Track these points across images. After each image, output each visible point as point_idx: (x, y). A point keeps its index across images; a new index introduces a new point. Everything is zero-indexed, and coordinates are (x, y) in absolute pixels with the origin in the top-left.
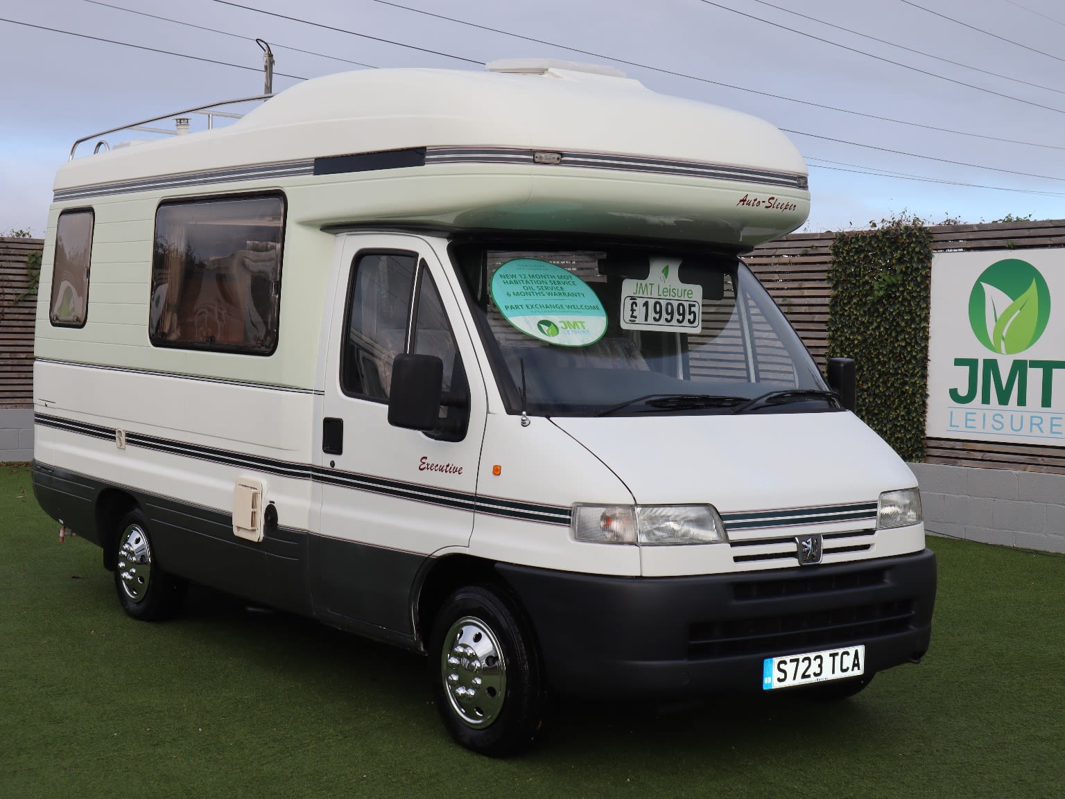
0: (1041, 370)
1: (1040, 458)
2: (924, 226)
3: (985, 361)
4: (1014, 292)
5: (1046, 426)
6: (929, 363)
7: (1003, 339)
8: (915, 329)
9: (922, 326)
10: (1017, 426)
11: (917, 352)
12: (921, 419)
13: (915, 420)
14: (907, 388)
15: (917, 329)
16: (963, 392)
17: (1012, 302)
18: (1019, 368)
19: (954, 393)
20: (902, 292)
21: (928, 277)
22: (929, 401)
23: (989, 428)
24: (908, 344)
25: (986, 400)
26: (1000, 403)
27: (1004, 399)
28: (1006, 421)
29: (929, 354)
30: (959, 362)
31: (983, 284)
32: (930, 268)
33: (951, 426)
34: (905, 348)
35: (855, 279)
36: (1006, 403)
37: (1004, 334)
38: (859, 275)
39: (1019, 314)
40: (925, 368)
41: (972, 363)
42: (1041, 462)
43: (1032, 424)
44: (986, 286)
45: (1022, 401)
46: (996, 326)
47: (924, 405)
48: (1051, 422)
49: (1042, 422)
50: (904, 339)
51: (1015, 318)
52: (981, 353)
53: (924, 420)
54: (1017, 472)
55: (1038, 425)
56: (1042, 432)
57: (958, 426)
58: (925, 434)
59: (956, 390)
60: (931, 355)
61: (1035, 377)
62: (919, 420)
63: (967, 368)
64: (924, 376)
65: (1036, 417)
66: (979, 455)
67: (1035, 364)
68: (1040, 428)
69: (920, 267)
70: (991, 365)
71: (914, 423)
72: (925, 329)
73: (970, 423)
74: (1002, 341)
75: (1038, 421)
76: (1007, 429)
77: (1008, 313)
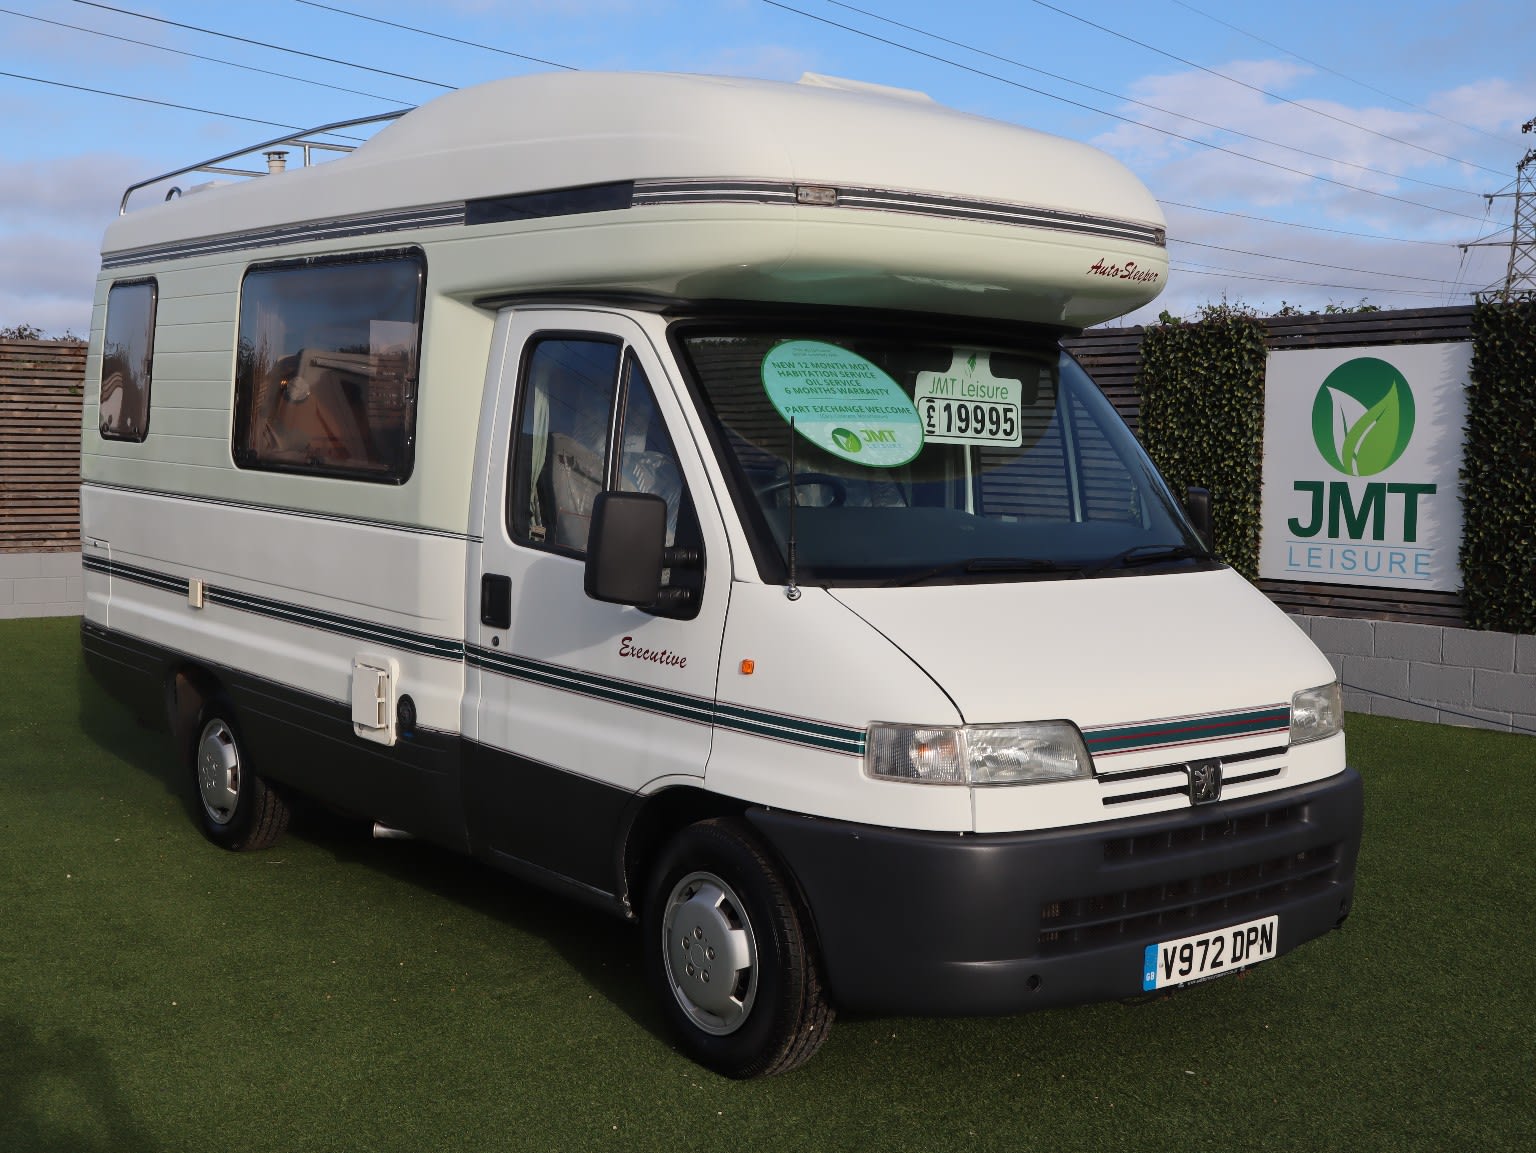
0: (1402, 496)
1: (1402, 605)
2: (1257, 317)
3: (1333, 485)
4: (1368, 398)
5: (1409, 565)
6: (1262, 487)
7: (1355, 456)
8: (1245, 445)
9: (1254, 441)
10: (1372, 565)
11: (1247, 473)
12: (1253, 557)
13: (1246, 557)
14: (1236, 517)
15: (1249, 445)
16: (1305, 522)
17: (1366, 410)
18: (1376, 493)
19: (1293, 524)
20: (1229, 400)
21: (1261, 381)
22: (1262, 534)
23: (1338, 568)
24: (1236, 464)
25: (1334, 532)
26: (1352, 537)
27: (1356, 531)
28: (1360, 559)
29: (1263, 476)
30: (1300, 486)
31: (1330, 389)
32: (1264, 370)
33: (1291, 565)
34: (1233, 468)
35: (1172, 384)
36: (1359, 536)
37: (1356, 451)
38: (1176, 380)
39: (1374, 427)
40: (1258, 493)
41: (1316, 487)
42: (1405, 610)
43: (1392, 562)
44: (1334, 393)
45: (1379, 534)
46: (1346, 442)
47: (1257, 538)
48: (1416, 559)
49: (1404, 560)
50: (1232, 457)
51: (1371, 430)
52: (1328, 475)
53: (1257, 558)
54: (1373, 621)
55: (1399, 563)
56: (1404, 571)
57: (1298, 565)
58: (1257, 575)
59: (1296, 519)
60: (1265, 476)
61: (1395, 503)
62: (1250, 557)
63: (1310, 494)
64: (1257, 504)
65: (1397, 554)
66: (1326, 601)
67: (1395, 488)
68: (1401, 567)
69: (1251, 369)
70: (1340, 490)
71: (1244, 561)
72: (1258, 446)
73: (1314, 562)
74: (1354, 460)
75: (1400, 558)
76: (1360, 568)
77: (1361, 425)
